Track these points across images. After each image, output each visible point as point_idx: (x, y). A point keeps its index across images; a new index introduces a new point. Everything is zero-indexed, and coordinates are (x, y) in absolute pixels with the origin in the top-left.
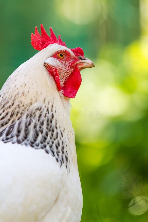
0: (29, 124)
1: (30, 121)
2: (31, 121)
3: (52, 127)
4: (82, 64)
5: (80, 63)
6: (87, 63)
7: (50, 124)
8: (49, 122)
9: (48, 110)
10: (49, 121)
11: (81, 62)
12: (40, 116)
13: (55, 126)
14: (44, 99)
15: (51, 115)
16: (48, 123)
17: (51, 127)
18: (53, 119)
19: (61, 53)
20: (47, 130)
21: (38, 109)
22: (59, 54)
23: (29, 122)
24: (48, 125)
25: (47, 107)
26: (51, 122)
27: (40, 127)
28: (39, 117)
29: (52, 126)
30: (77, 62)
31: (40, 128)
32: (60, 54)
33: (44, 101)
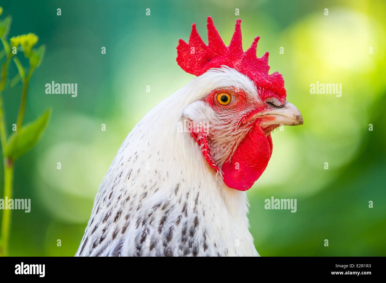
0: (143, 239)
1: (144, 232)
2: (146, 231)
3: (193, 244)
4: (273, 117)
5: (268, 116)
6: (283, 116)
7: (189, 238)
8: (186, 234)
9: (184, 210)
10: (188, 233)
11: (269, 114)
12: (163, 221)
13: (203, 244)
14: (176, 187)
15: (193, 220)
16: (184, 236)
17: (190, 246)
18: (196, 228)
19: (224, 93)
20: (180, 250)
21: (159, 205)
22: (219, 94)
23: (142, 235)
24: (184, 240)
25: (182, 203)
26: (192, 234)
27: (165, 245)
28: (160, 224)
29: (195, 242)
30: (259, 114)
31: (164, 247)
32: (222, 95)
33: (177, 190)
